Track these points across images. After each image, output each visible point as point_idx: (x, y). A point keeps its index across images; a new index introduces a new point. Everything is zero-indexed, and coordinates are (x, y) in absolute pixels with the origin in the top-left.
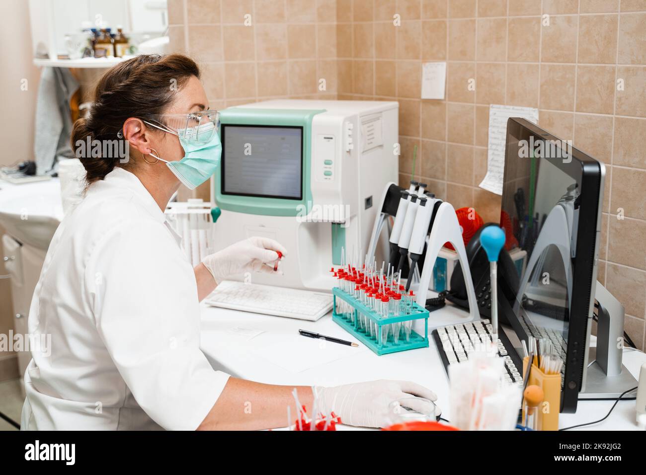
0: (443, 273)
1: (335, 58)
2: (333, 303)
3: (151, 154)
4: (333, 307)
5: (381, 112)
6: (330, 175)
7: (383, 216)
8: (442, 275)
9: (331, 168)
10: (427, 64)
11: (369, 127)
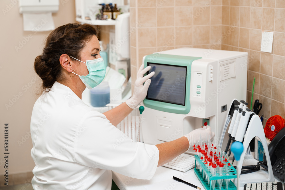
0: (262, 151)
1: (221, 25)
2: (195, 164)
3: (72, 72)
4: (195, 166)
5: (235, 59)
6: (199, 94)
7: (230, 117)
8: (262, 152)
9: (201, 90)
10: (264, 32)
11: (225, 67)
